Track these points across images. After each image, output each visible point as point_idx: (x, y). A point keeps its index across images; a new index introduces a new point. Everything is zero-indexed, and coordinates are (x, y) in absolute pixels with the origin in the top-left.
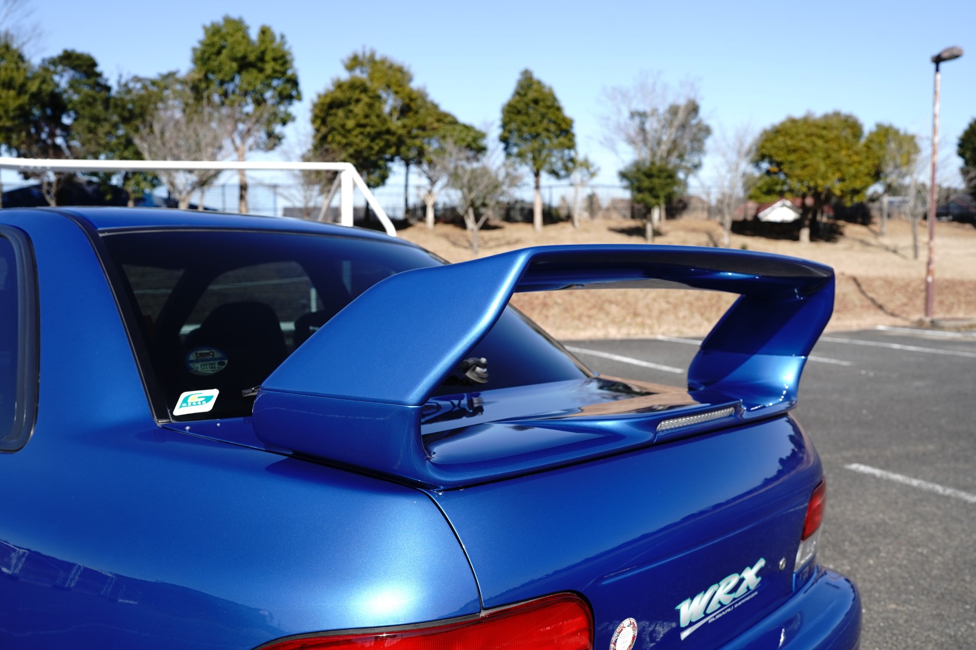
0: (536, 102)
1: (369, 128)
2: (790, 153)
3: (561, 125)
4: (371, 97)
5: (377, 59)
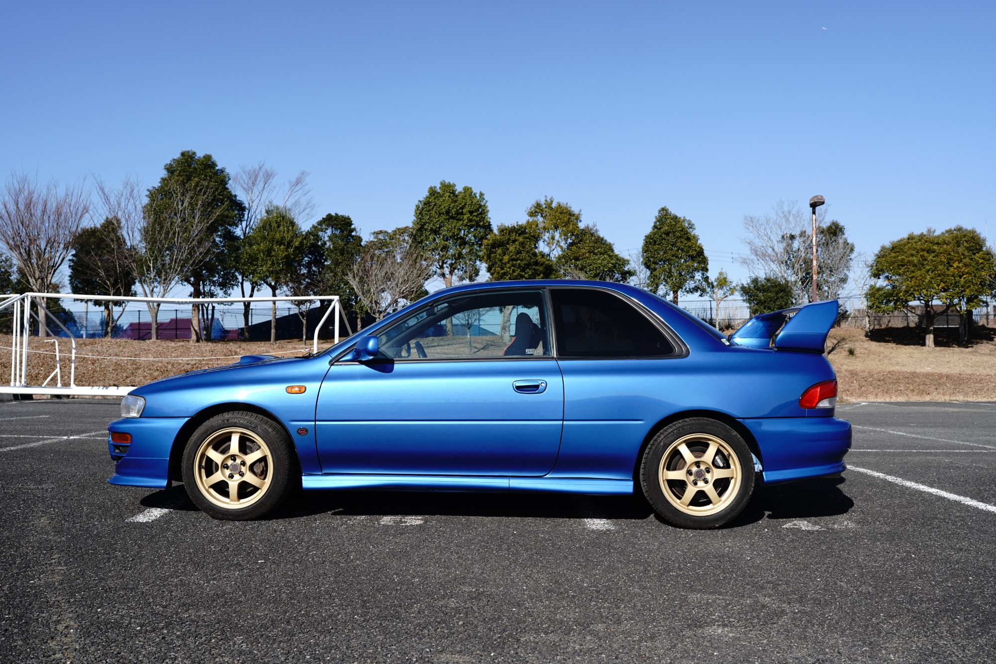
0: (667, 234)
1: (519, 261)
2: (900, 267)
3: (689, 252)
4: (526, 238)
5: (554, 205)
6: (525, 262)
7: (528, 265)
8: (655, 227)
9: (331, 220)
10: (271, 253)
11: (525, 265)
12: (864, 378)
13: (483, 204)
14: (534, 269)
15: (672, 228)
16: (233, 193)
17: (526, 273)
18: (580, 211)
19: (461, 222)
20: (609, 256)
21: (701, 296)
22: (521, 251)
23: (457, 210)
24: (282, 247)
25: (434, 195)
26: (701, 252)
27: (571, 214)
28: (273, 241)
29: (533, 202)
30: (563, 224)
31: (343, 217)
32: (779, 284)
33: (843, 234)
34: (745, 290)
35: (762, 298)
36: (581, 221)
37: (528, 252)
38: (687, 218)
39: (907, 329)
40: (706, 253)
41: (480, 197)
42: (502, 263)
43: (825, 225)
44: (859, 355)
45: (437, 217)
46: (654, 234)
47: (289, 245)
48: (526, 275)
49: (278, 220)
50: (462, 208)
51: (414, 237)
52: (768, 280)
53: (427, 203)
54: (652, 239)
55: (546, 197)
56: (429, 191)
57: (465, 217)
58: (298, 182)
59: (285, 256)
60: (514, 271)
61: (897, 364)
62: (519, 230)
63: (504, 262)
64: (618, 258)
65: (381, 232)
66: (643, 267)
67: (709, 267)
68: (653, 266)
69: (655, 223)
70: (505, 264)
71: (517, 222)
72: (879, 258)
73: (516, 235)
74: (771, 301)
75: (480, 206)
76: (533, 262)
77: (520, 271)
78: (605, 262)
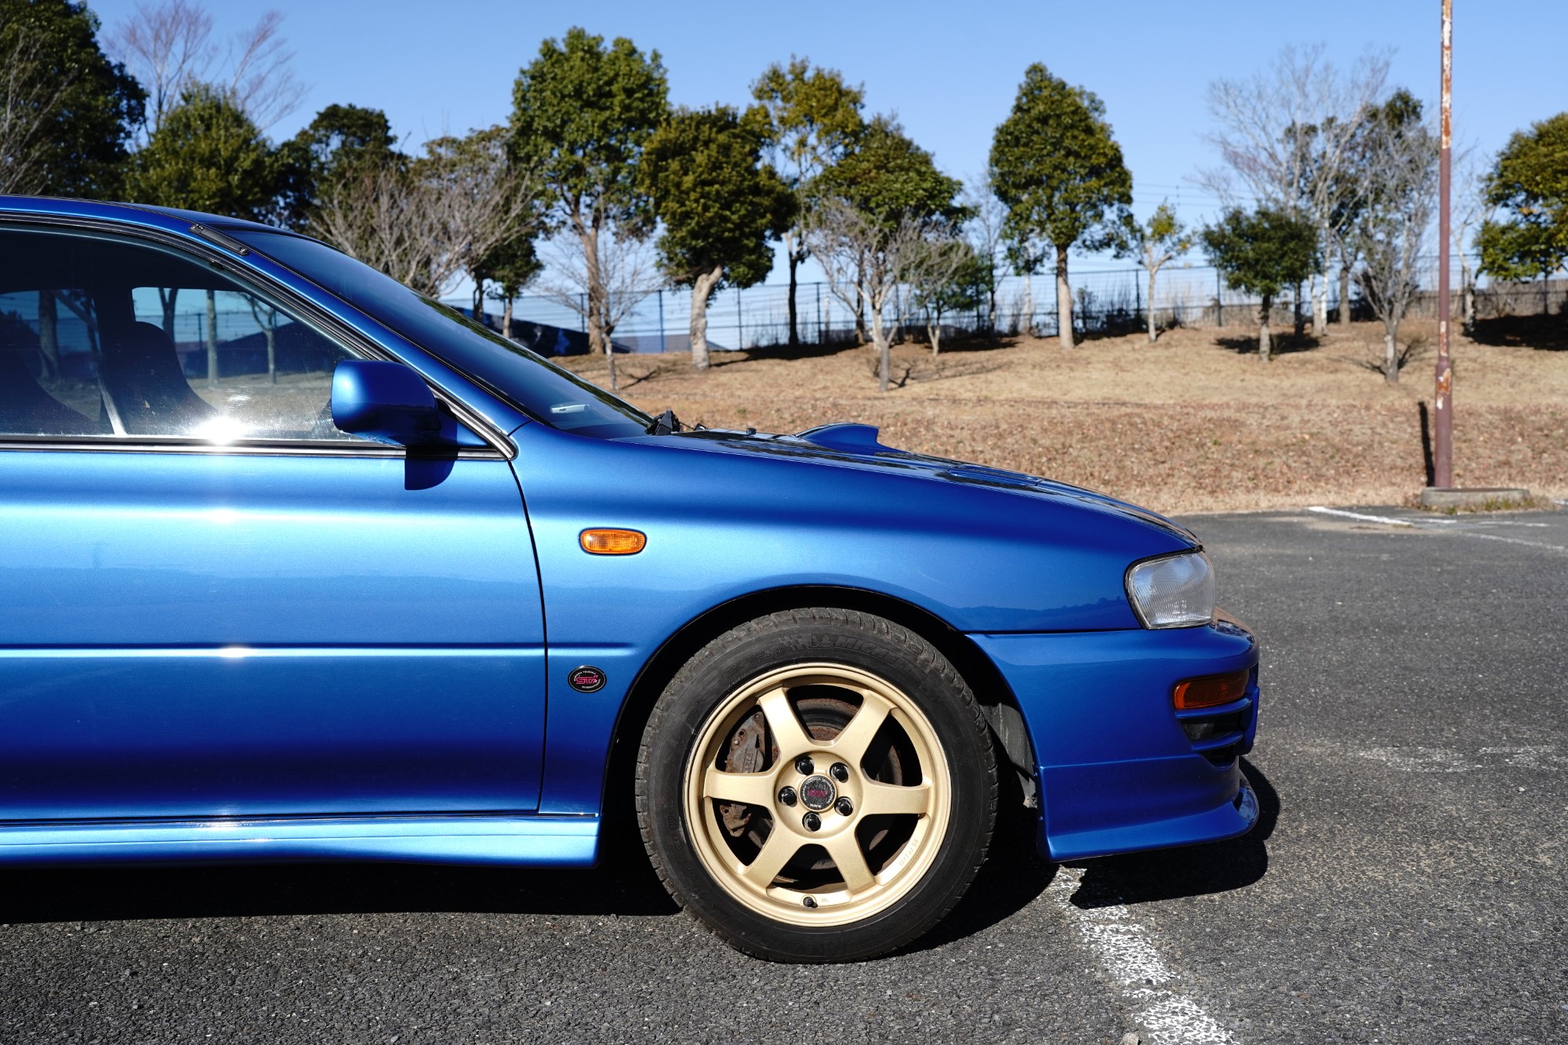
0: (1044, 120)
1: (717, 186)
2: (1559, 176)
3: (1090, 158)
4: (735, 136)
5: (809, 75)
6: (731, 187)
7: (738, 194)
8: (1018, 108)
9: (334, 118)
10: (189, 185)
11: (730, 193)
12: (1541, 429)
13: (656, 75)
14: (752, 203)
15: (1054, 106)
16: (114, 60)
17: (733, 213)
18: (862, 85)
19: (607, 113)
20: (919, 173)
21: (1117, 256)
22: (721, 163)
23: (599, 88)
24: (213, 171)
25: (551, 56)
26: (1116, 160)
27: (841, 93)
28: (193, 159)
29: (766, 69)
30: (823, 111)
31: (366, 111)
32: (1289, 223)
33: (1418, 117)
34: (1212, 240)
35: (1251, 254)
36: (863, 107)
37: (736, 165)
38: (1088, 89)
39: (1543, 318)
40: (1128, 163)
41: (653, 60)
42: (682, 192)
43: (1381, 101)
44: (1463, 374)
45: (555, 102)
46: (1016, 123)
47: (229, 167)
48: (734, 217)
49: (206, 116)
50: (610, 83)
51: (512, 150)
52: (1263, 214)
53: (537, 76)
54: (1011, 134)
55: (793, 56)
56: (541, 51)
57: (617, 101)
58: (263, 35)
59: (219, 190)
60: (706, 208)
61: (1553, 391)
62: (718, 119)
63: (684, 187)
64: (939, 180)
65: (444, 142)
66: (994, 198)
67: (1134, 194)
68: (1013, 192)
69: (1019, 99)
70: (687, 193)
71: (717, 103)
72: (1508, 159)
73: (710, 128)
74: (1270, 259)
75: (650, 79)
76: (749, 186)
77: (722, 208)
78: (910, 187)
